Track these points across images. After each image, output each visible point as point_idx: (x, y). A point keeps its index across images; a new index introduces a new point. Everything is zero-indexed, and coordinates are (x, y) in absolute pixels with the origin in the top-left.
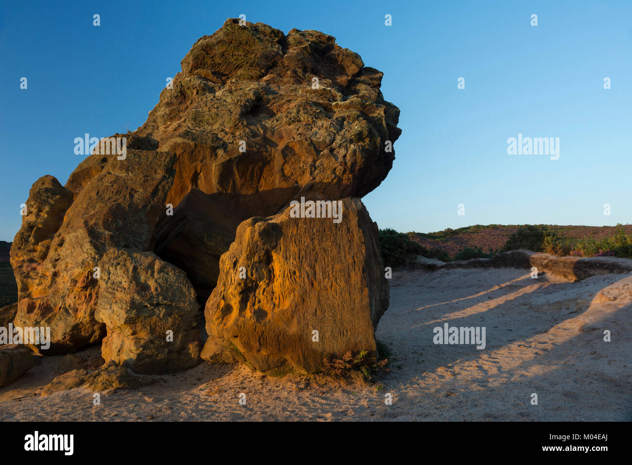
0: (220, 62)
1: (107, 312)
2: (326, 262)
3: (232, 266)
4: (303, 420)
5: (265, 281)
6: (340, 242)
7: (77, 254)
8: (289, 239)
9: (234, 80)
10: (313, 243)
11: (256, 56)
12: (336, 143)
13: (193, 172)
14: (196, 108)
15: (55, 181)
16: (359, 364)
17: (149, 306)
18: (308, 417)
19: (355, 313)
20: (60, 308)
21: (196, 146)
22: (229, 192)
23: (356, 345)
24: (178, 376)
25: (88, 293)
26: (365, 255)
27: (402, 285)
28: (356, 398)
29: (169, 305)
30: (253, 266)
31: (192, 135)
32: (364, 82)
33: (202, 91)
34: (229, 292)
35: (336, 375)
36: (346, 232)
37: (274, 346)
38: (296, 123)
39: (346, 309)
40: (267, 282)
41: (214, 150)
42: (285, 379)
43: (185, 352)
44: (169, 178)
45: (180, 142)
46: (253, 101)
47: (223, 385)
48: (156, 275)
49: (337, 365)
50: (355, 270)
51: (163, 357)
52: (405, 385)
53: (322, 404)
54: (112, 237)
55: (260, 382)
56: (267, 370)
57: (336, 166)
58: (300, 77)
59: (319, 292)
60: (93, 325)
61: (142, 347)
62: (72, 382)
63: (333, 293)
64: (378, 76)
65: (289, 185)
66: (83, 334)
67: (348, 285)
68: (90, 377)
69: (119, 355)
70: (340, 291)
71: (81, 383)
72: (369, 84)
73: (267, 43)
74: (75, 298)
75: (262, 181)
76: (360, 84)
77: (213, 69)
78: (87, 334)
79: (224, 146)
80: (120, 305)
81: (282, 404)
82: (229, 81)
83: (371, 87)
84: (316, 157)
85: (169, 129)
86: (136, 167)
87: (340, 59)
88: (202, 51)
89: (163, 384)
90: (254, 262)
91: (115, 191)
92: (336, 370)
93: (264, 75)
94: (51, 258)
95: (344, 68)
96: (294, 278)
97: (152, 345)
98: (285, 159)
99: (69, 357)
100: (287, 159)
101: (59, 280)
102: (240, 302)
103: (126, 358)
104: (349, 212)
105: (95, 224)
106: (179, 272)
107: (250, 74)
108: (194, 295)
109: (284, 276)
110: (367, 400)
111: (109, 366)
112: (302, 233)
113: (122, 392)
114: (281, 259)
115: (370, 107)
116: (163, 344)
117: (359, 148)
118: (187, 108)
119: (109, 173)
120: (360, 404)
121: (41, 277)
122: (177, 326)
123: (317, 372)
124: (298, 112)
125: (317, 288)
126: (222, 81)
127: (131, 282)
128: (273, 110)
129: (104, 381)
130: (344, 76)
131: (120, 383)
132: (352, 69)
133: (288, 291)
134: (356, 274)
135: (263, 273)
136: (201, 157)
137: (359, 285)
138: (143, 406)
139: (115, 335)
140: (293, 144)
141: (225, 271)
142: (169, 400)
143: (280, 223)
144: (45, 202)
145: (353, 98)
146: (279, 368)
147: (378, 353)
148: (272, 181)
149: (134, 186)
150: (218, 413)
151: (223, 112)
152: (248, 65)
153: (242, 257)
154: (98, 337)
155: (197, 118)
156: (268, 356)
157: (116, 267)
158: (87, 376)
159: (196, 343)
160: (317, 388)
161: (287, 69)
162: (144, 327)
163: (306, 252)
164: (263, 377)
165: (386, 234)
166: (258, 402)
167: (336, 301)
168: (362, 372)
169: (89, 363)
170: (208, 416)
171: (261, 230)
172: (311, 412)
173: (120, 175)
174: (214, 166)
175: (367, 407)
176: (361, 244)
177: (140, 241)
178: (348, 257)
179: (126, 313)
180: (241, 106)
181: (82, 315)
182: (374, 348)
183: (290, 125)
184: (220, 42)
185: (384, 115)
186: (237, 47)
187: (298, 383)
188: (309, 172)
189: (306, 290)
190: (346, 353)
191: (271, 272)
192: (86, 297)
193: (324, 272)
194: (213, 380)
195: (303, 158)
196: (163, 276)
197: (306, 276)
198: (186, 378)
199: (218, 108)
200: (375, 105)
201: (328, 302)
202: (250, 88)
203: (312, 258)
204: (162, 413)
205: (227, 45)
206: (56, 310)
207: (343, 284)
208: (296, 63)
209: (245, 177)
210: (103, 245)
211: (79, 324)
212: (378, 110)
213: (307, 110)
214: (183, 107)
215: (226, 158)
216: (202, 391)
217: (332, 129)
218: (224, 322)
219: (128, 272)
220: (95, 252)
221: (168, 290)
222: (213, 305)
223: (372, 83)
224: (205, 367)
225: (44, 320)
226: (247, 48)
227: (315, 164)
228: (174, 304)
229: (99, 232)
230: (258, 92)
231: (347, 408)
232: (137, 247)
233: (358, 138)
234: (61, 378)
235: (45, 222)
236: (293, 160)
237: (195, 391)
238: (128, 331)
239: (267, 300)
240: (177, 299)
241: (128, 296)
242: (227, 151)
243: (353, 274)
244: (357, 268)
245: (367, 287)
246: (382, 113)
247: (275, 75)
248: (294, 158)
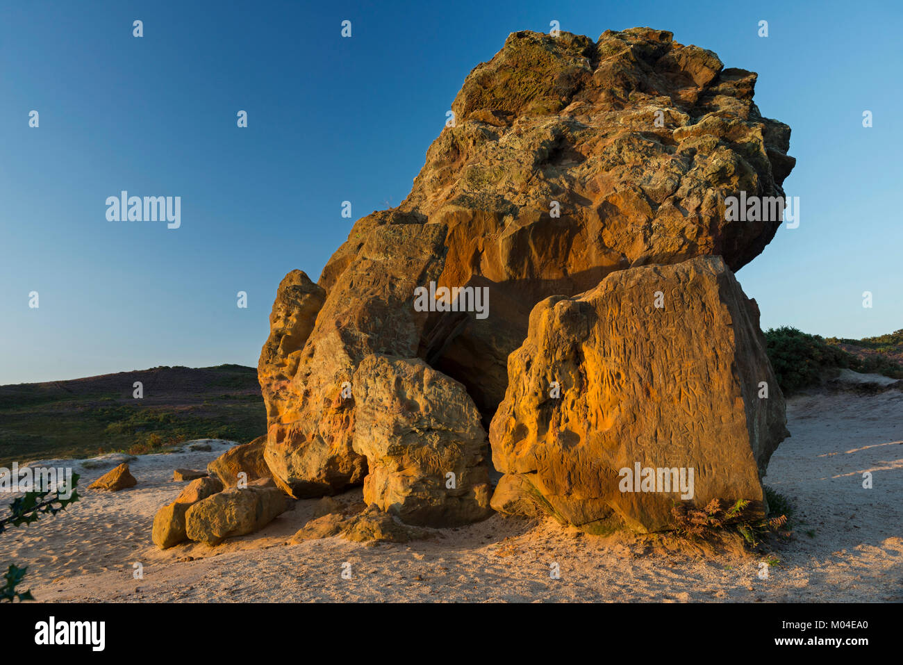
0: (502, 96)
1: (366, 440)
2: (669, 358)
3: (524, 368)
4: (640, 599)
5: (573, 390)
6: (690, 325)
7: (330, 366)
8: (607, 325)
9: (523, 119)
10: (646, 329)
11: (553, 79)
12: (683, 190)
13: (473, 252)
14: (474, 162)
15: (304, 277)
16: (735, 521)
17: (417, 431)
18: (648, 596)
19: (723, 439)
20: (314, 436)
21: (474, 214)
22: (524, 276)
23: (727, 489)
24: (461, 531)
25: (344, 417)
26: (734, 344)
27: (816, 417)
28: (731, 575)
29: (445, 430)
30: (554, 367)
31: (468, 200)
32: (724, 93)
33: (480, 140)
34: (522, 406)
35: (695, 535)
36: (700, 310)
37: (591, 486)
38: (618, 167)
39: (706, 431)
40: (577, 390)
41: (499, 217)
42: (613, 538)
43: (468, 498)
44: (439, 258)
45: (453, 211)
46: (551, 143)
47: (521, 544)
48: (425, 388)
49: (694, 520)
50: (718, 368)
51: (439, 504)
52: (821, 562)
53: (673, 580)
54: (369, 341)
55: (574, 542)
56: (584, 524)
57: (684, 225)
58: (619, 99)
59: (660, 404)
60: (353, 460)
61: (411, 487)
62: (326, 529)
63: (683, 405)
64: (748, 79)
65: (612, 260)
66: (340, 470)
67: (708, 393)
68: (347, 523)
69: (383, 499)
70: (694, 403)
71: (337, 531)
72: (734, 95)
73: (568, 57)
74: (329, 422)
75: (572, 257)
76: (718, 97)
77: (494, 107)
78: (346, 471)
79: (514, 211)
80: (381, 430)
81: (607, 574)
82: (516, 121)
83: (737, 99)
84: (651, 215)
85: (439, 198)
86: (397, 247)
87: (682, 63)
88: (477, 85)
89: (440, 540)
90: (556, 362)
91: (372, 281)
92: (695, 528)
93: (566, 105)
94: (301, 372)
95: (691, 75)
96: (619, 384)
97: (424, 486)
98: (603, 221)
99: (326, 500)
100: (607, 221)
101: (311, 400)
102: (537, 421)
103: (392, 503)
104: (703, 279)
105: (349, 325)
106: (455, 385)
107: (545, 106)
108: (478, 417)
109: (602, 382)
110: (751, 579)
111: (370, 511)
112: (627, 315)
113: (385, 545)
114: (596, 355)
115: (737, 128)
116: (438, 484)
117: (722, 194)
118: (462, 166)
119: (364, 259)
120: (737, 583)
121: (291, 397)
122: (456, 460)
123: (664, 531)
124: (620, 150)
125: (655, 398)
126: (507, 122)
127: (394, 399)
128: (583, 153)
129: (364, 529)
130: (690, 88)
131: (383, 533)
132: (703, 76)
133: (609, 404)
134: (721, 375)
135: (570, 377)
136: (483, 230)
137: (726, 393)
138: (410, 563)
139: (378, 472)
140: (614, 198)
141: (515, 376)
142: (446, 560)
143: (593, 301)
144: (294, 304)
145: (708, 118)
146: (603, 521)
147: (767, 506)
148: (585, 256)
149: (394, 273)
150: (511, 580)
151: (509, 164)
152: (543, 93)
153: (539, 355)
154: (358, 476)
155: (475, 178)
156: (585, 502)
157: (375, 378)
158: (344, 522)
159: (484, 486)
160: (666, 555)
161: (600, 90)
162: (412, 460)
163: (635, 343)
164: (579, 535)
165: (782, 336)
166: (571, 570)
167: (688, 418)
168: (741, 535)
169: (349, 509)
170: (496, 583)
171: (563, 312)
172: (654, 589)
173: (377, 259)
174: (500, 241)
175: (751, 588)
176: (727, 327)
177: (405, 345)
178: (705, 348)
179: (389, 440)
180: (534, 151)
181: (339, 447)
182: (760, 496)
183: (608, 171)
184: (502, 68)
185: (761, 138)
186: (526, 72)
187: (632, 546)
188: (643, 238)
189: (638, 402)
190: (710, 501)
191: (582, 376)
192: (342, 422)
193: (666, 374)
194: (508, 538)
195: (632, 218)
196: (435, 390)
197: (637, 379)
198: (471, 534)
199: (502, 159)
200: (744, 123)
201: (676, 420)
202: (545, 126)
203: (645, 352)
204: (435, 575)
205: (512, 70)
206: (309, 439)
207: (698, 391)
208: (613, 80)
209: (546, 253)
210: (359, 351)
211: (336, 457)
212: (751, 131)
213: (633, 145)
214: (456, 166)
215: (516, 228)
216: (490, 552)
217: (675, 169)
218: (516, 449)
219: (390, 385)
220: (351, 362)
221: (441, 409)
222: (499, 425)
223: (739, 91)
224: (497, 521)
225: (296, 451)
226: (540, 69)
227: (651, 225)
228: (451, 430)
229: (353, 335)
230: (558, 128)
231: (716, 588)
232: (401, 354)
233: (719, 178)
234: (313, 524)
235: (295, 329)
236: (616, 222)
237: (482, 551)
238: (393, 465)
239: (578, 418)
240: (454, 422)
241: (391, 418)
242: (518, 218)
243: (715, 376)
244: (721, 366)
245: (742, 396)
246: (759, 135)
247: (582, 102)
248: (618, 219)
